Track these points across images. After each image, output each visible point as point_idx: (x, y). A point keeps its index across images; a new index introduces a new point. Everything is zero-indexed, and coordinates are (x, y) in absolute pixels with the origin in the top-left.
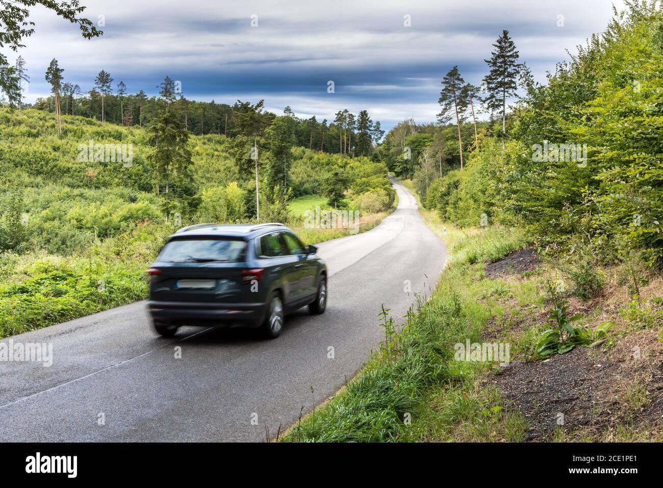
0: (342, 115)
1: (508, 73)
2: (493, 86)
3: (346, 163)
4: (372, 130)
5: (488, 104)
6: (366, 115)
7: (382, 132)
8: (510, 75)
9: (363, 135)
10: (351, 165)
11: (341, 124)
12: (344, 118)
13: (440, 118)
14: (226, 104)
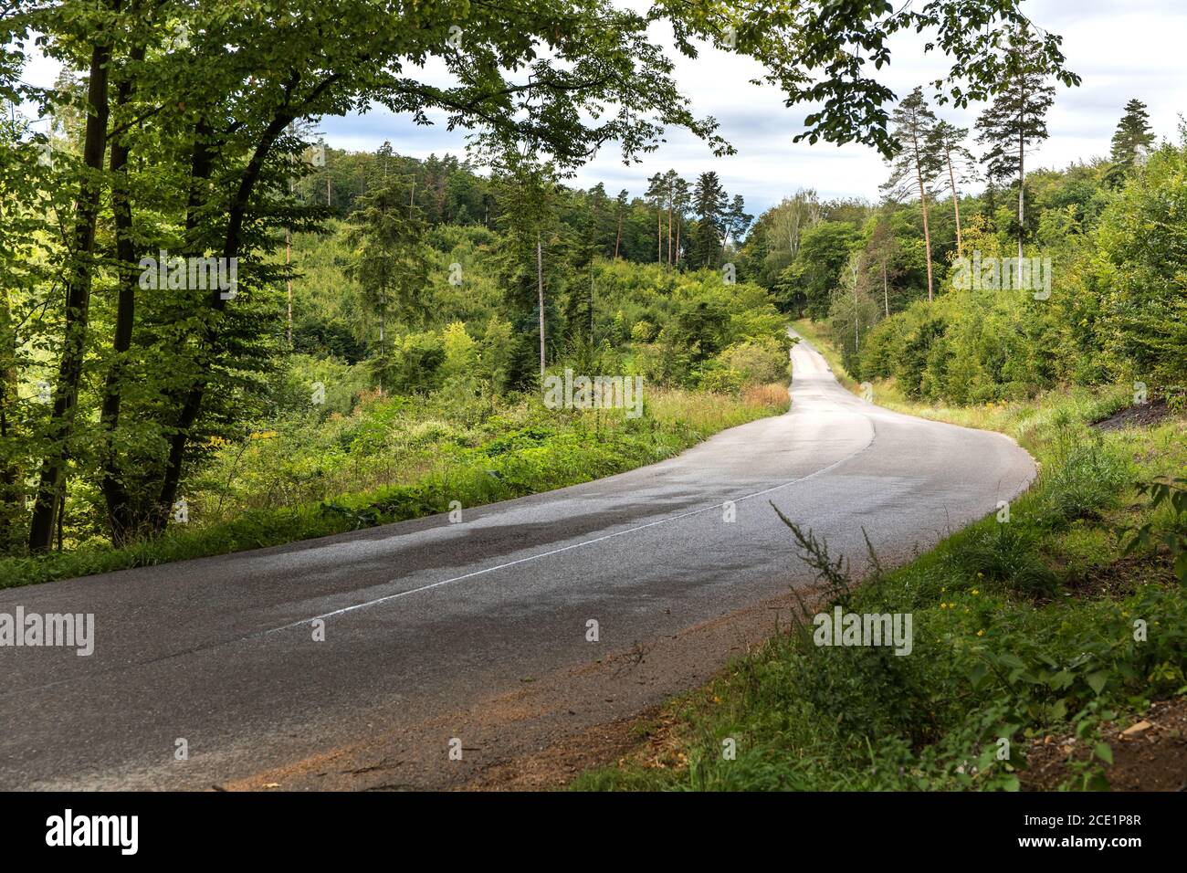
0: (663, 182)
1: (1030, 104)
2: (999, 129)
3: (673, 285)
4: (726, 215)
5: (990, 166)
6: (715, 181)
7: (748, 218)
8: (1034, 108)
9: (708, 224)
10: (684, 287)
11: (661, 201)
12: (666, 189)
13: (886, 192)
14: (413, 157)
